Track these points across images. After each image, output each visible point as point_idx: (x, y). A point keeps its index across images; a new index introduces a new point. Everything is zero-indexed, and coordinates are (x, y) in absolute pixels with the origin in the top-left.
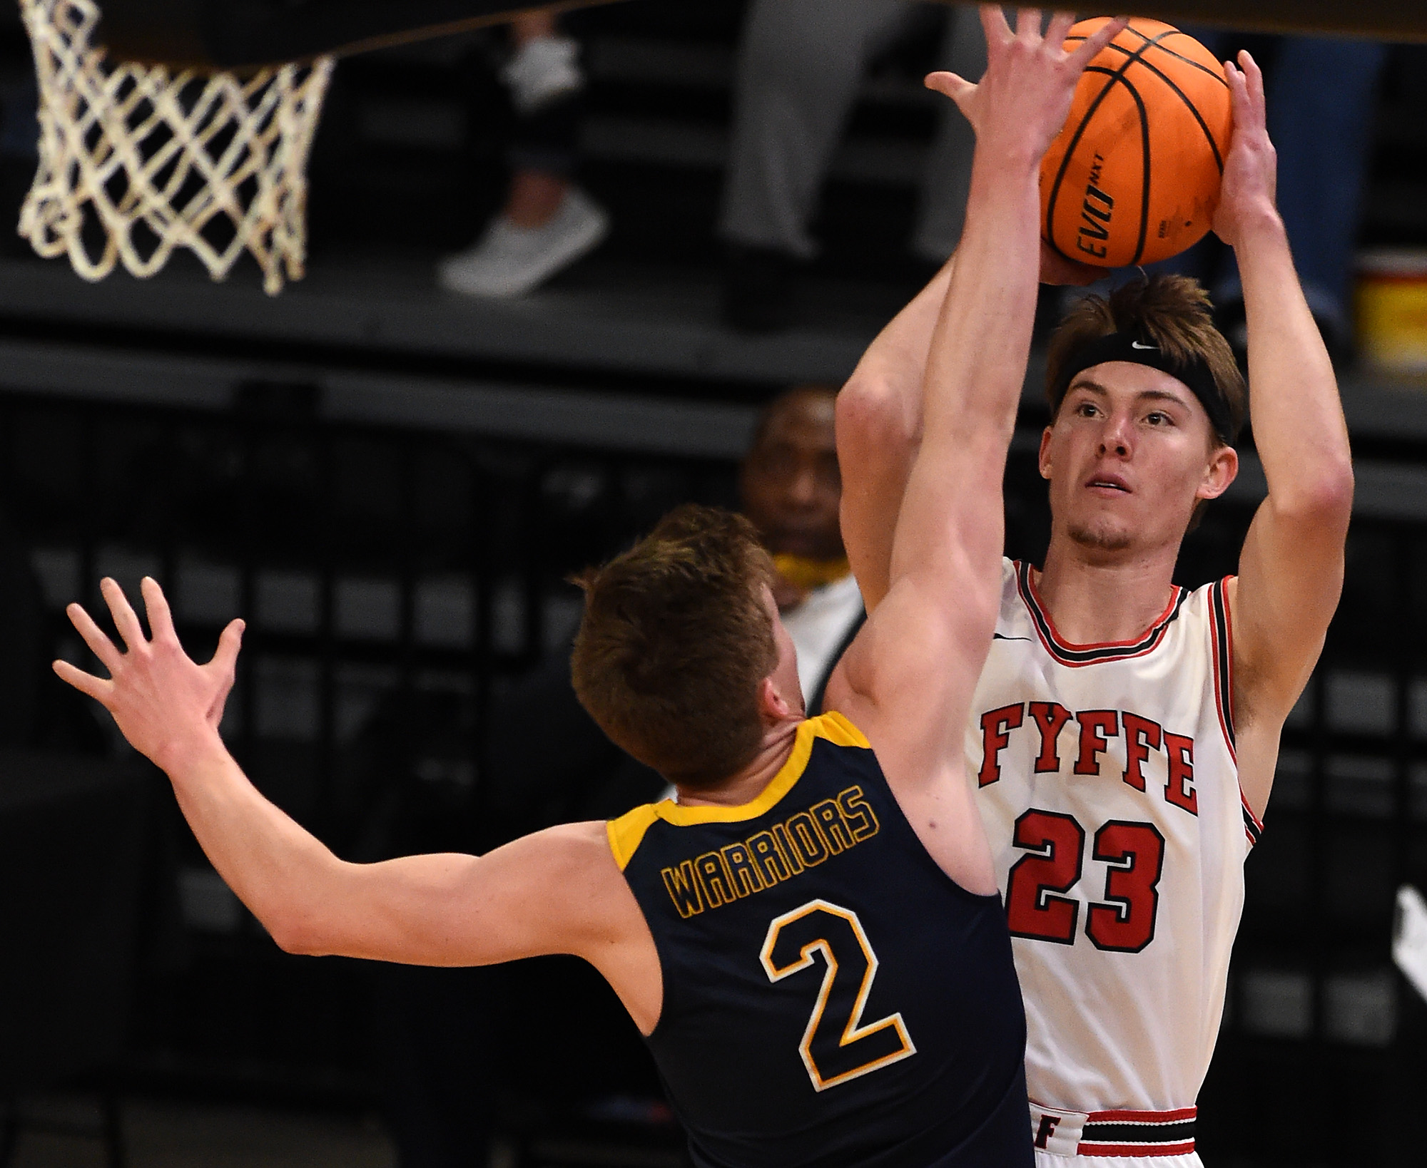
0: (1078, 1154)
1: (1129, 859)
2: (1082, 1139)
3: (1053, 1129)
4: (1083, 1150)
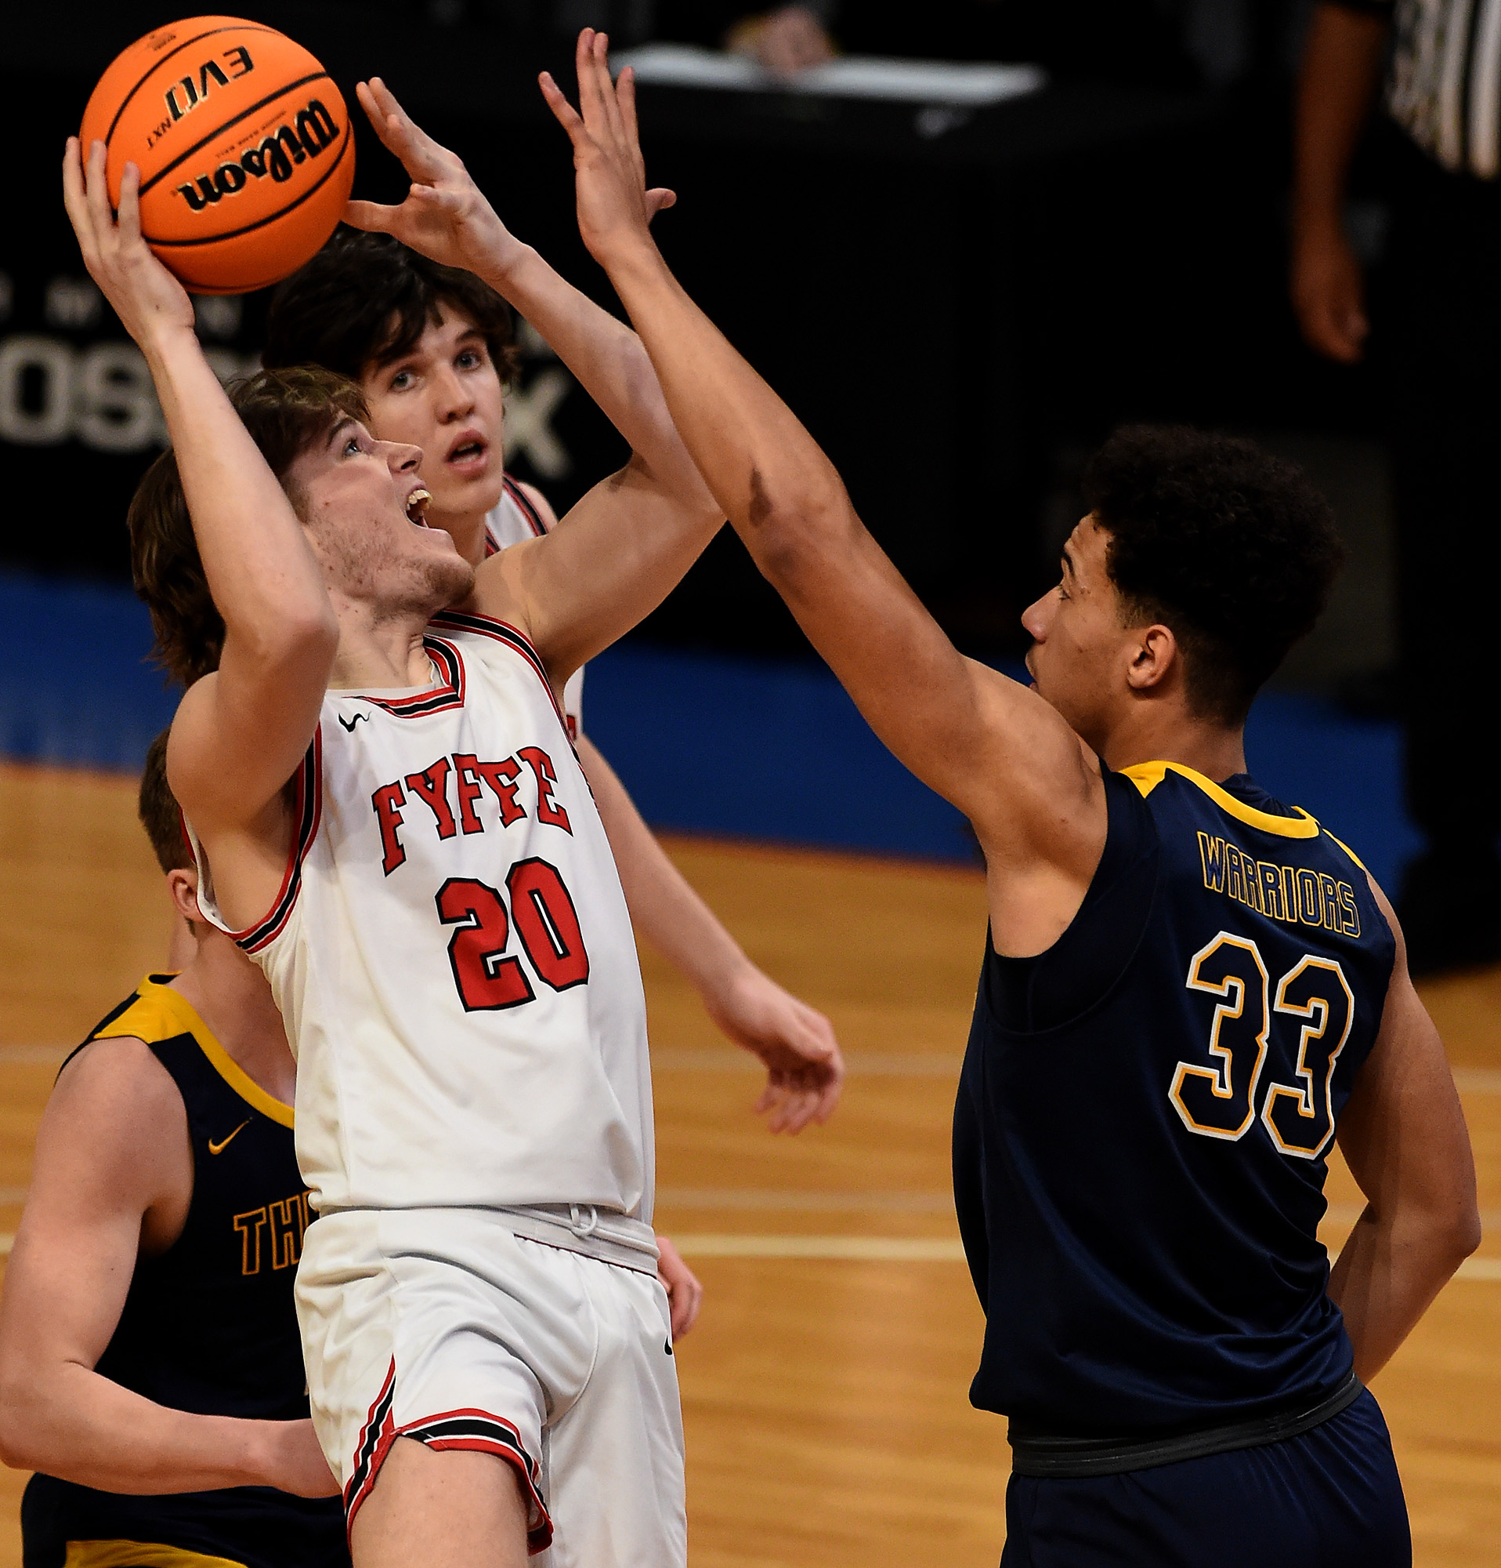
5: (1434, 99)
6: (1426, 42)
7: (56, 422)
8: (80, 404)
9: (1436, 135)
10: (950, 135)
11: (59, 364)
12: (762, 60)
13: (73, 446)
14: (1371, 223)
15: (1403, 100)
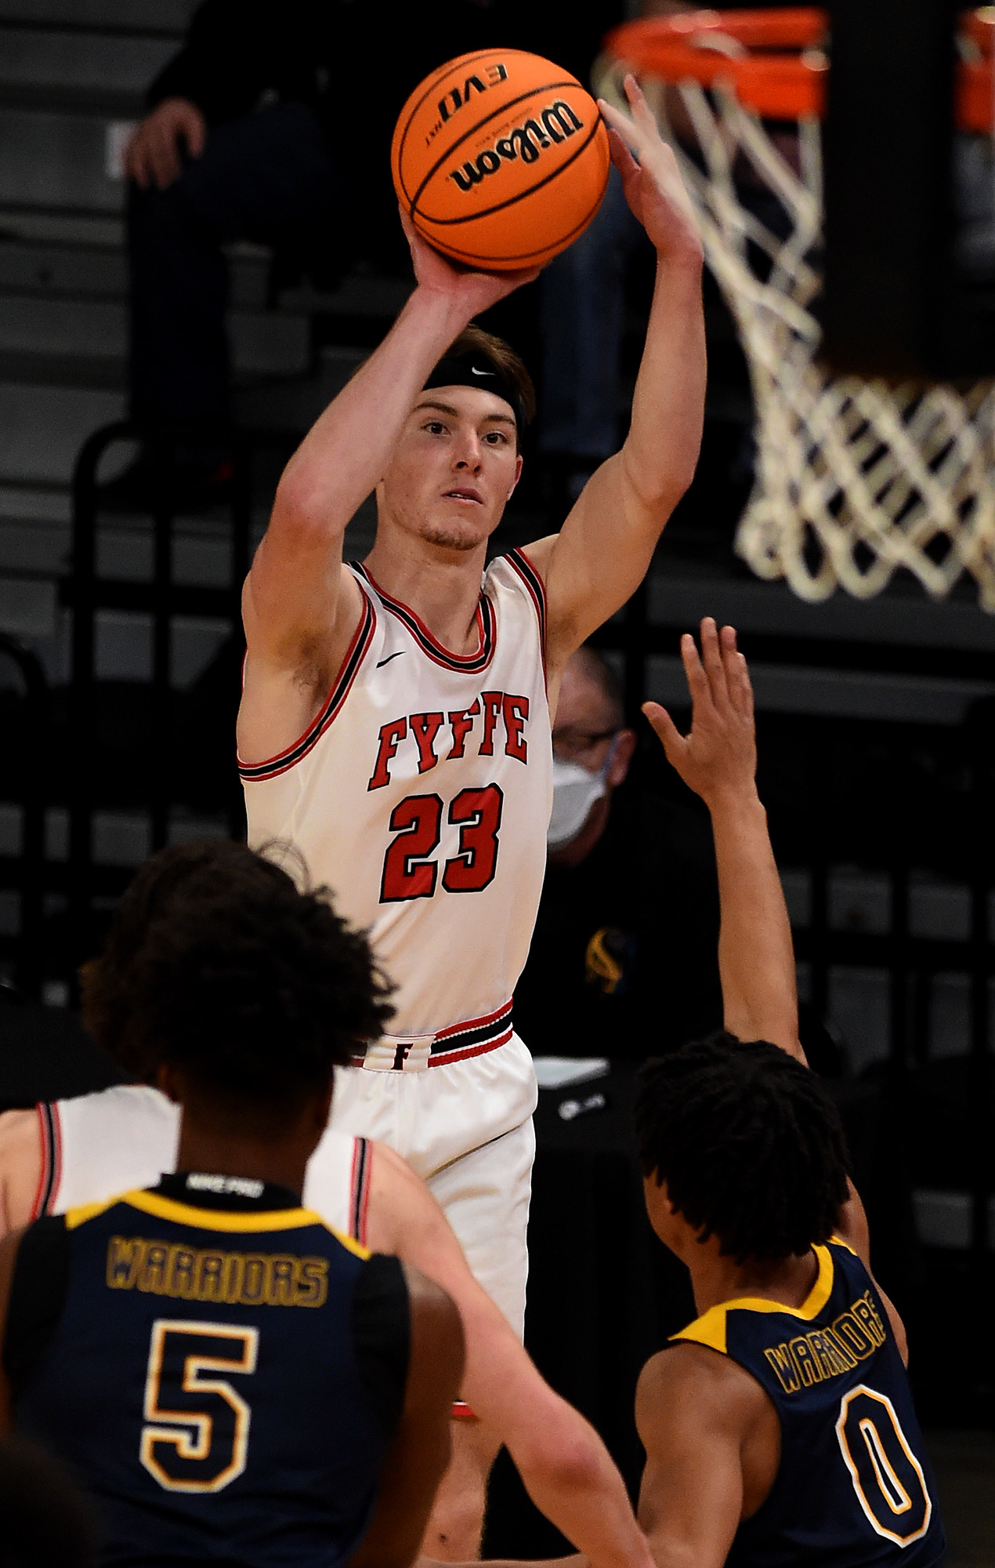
0: (429, 1067)
1: (477, 817)
2: (432, 1054)
3: (407, 1053)
4: (433, 1063)
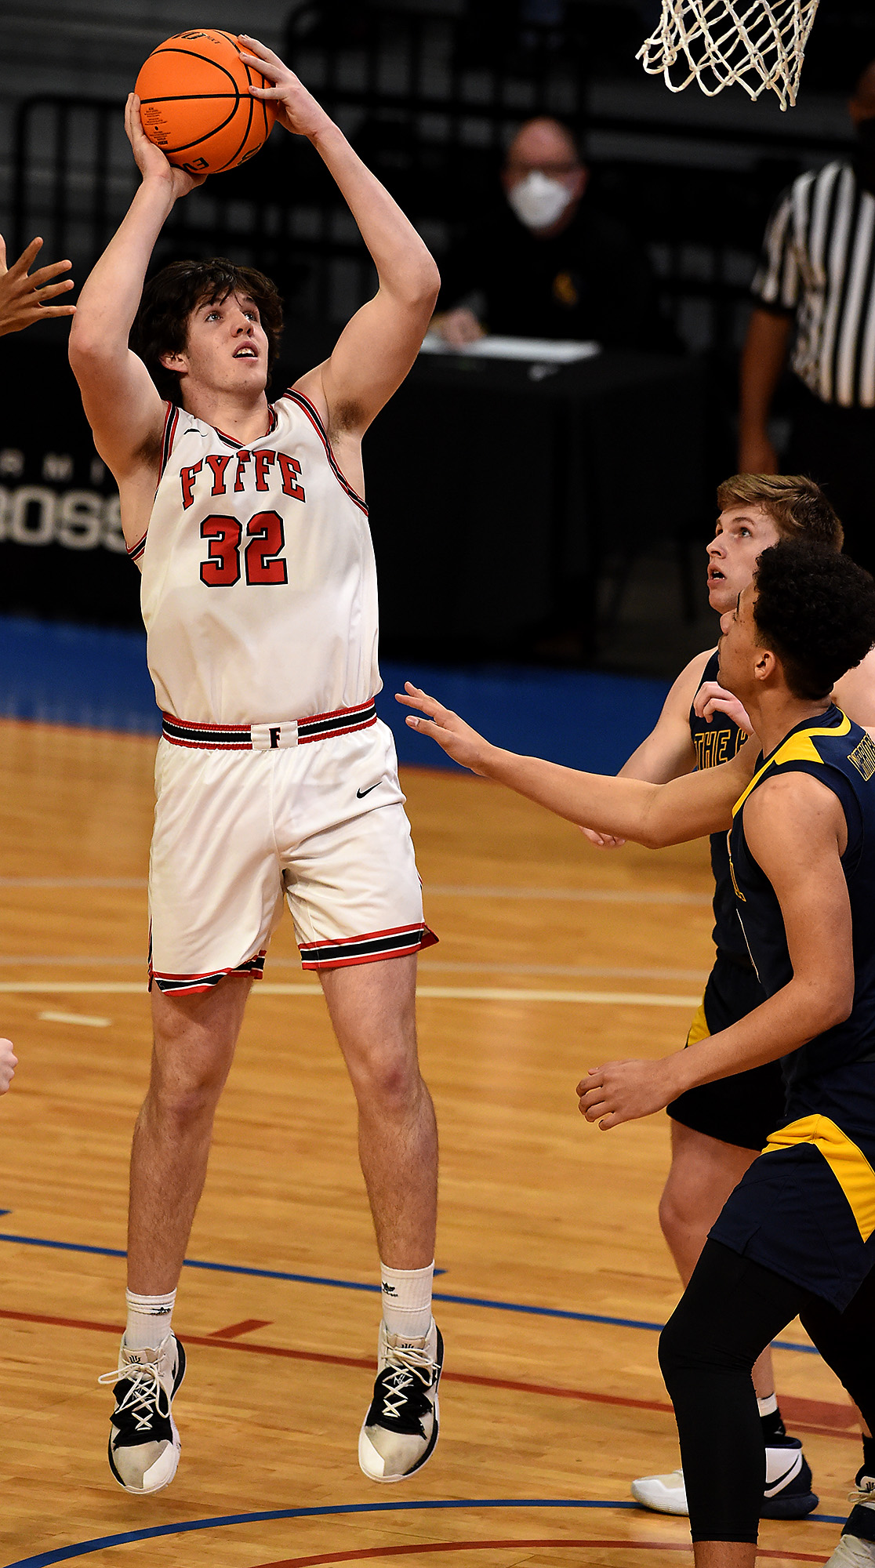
5: (817, 363)
6: (814, 332)
7: (46, 533)
8: (59, 523)
9: (818, 382)
10: (547, 379)
11: (48, 500)
12: (444, 337)
13: (55, 546)
14: (782, 431)
15: (799, 364)
